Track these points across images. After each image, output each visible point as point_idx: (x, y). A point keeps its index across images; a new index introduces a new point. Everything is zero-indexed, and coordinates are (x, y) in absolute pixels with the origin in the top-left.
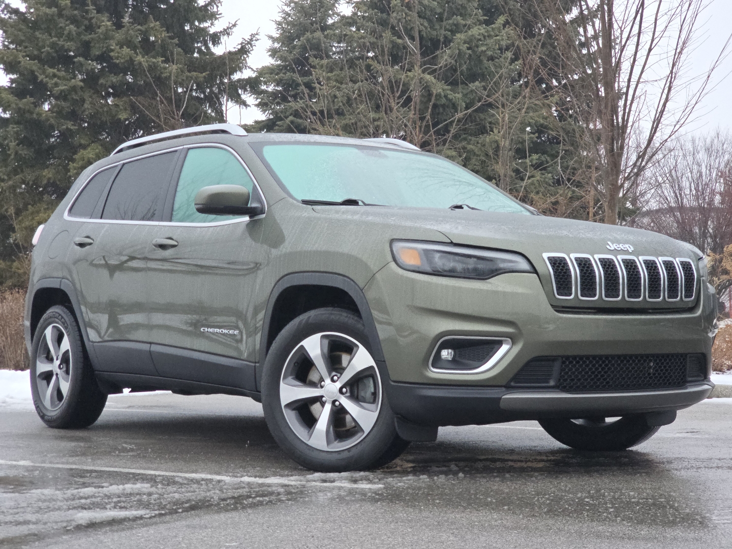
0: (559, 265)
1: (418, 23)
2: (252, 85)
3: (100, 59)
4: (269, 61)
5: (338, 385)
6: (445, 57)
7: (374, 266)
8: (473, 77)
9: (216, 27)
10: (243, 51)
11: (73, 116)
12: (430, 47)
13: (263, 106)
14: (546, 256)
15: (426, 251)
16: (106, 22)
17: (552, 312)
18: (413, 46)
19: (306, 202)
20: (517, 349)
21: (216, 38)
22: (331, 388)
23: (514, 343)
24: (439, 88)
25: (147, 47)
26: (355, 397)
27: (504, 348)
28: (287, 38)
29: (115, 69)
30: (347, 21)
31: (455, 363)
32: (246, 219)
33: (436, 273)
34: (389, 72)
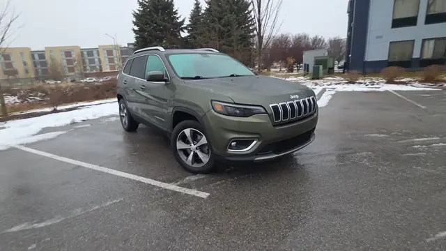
0: (275, 108)
1: (218, 15)
2: (186, 28)
3: (156, 23)
4: (189, 23)
5: (196, 146)
6: (223, 21)
7: (206, 111)
8: (228, 25)
9: (178, 16)
10: (184, 21)
11: (150, 36)
12: (220, 19)
13: (188, 32)
14: (271, 106)
15: (225, 106)
16: (156, 16)
17: (273, 127)
18: (216, 19)
19: (182, 78)
20: (259, 143)
21: (178, 18)
22: (193, 147)
23: (259, 141)
24: (222, 28)
25: (164, 21)
26: (202, 151)
27: (255, 142)
28: (192, 18)
29: (158, 25)
30: (203, 14)
31: (237, 147)
32: (164, 82)
33: (229, 115)
34: (211, 25)
